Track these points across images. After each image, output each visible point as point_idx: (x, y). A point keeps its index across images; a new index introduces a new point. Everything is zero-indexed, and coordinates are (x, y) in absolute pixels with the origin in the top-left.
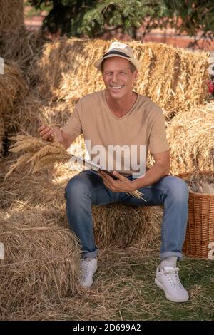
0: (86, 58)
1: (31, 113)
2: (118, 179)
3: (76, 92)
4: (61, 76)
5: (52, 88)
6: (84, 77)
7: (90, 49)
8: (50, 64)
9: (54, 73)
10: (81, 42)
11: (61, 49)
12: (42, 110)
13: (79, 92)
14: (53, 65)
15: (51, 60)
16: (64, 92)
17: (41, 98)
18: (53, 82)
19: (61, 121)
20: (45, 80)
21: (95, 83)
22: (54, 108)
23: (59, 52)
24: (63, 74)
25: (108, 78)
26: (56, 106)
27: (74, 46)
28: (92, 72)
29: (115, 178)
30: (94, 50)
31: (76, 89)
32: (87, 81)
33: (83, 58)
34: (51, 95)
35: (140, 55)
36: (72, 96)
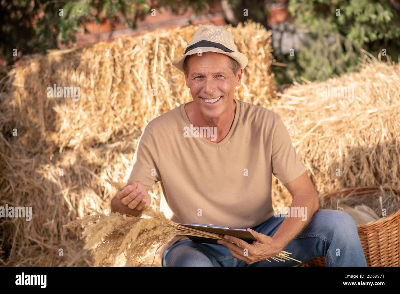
0: (87, 74)
1: (26, 180)
2: (256, 240)
3: (87, 129)
4: (54, 113)
5: (44, 134)
6: (93, 104)
7: (89, 60)
8: (31, 98)
9: (41, 111)
10: (70, 54)
11: (41, 71)
12: (41, 172)
13: (91, 129)
14: (36, 99)
15: (30, 93)
16: (67, 135)
17: (31, 155)
18: (43, 124)
19: (77, 180)
20: (28, 125)
21: (113, 108)
22: (58, 164)
23: (40, 77)
24: (57, 109)
25: (197, 85)
26: (60, 159)
27: (63, 61)
28: (103, 93)
29: (251, 241)
30: (97, 60)
31: (84, 126)
32: (99, 109)
33: (83, 76)
34: (46, 145)
35: (168, 50)
36: (82, 137)
